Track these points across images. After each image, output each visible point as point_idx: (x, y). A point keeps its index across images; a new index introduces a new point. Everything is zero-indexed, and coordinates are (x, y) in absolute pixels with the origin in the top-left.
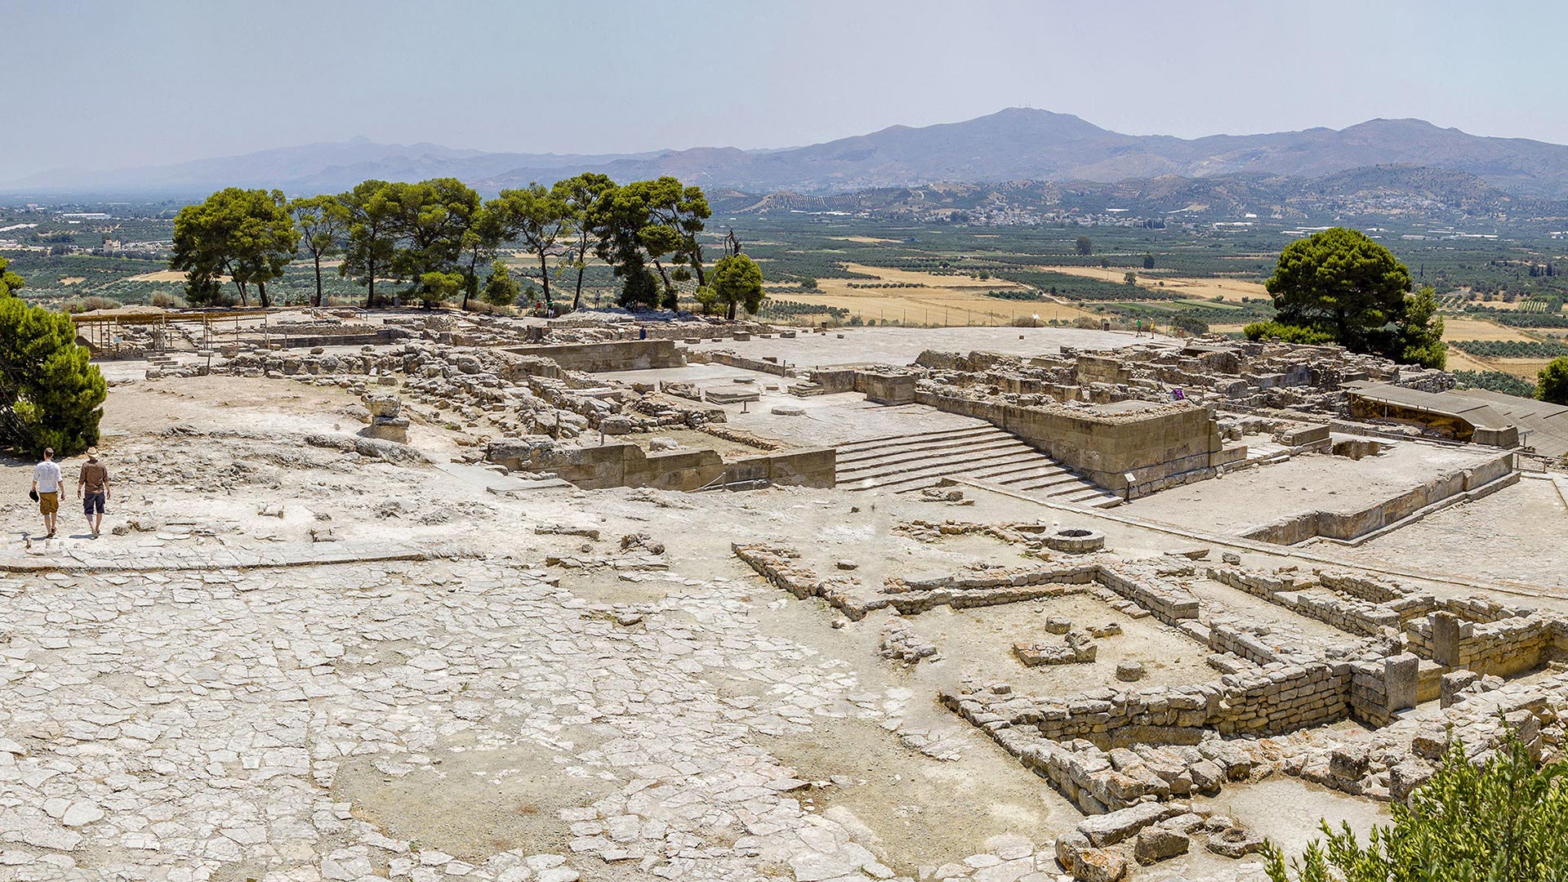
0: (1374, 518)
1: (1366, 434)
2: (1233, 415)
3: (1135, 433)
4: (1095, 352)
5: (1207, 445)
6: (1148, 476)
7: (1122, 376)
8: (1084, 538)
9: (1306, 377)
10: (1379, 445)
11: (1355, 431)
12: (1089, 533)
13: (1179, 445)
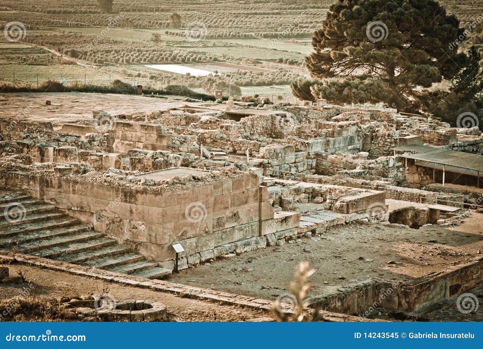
0: (438, 289)
1: (424, 201)
2: (281, 181)
3: (183, 202)
4: (130, 118)
5: (257, 213)
6: (197, 247)
7: (161, 142)
8: (145, 311)
9: (356, 142)
10: (438, 213)
11: (411, 198)
12: (150, 307)
13: (228, 213)
